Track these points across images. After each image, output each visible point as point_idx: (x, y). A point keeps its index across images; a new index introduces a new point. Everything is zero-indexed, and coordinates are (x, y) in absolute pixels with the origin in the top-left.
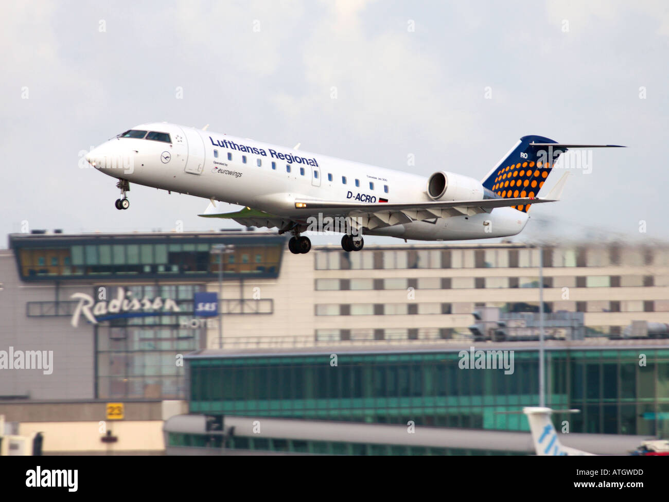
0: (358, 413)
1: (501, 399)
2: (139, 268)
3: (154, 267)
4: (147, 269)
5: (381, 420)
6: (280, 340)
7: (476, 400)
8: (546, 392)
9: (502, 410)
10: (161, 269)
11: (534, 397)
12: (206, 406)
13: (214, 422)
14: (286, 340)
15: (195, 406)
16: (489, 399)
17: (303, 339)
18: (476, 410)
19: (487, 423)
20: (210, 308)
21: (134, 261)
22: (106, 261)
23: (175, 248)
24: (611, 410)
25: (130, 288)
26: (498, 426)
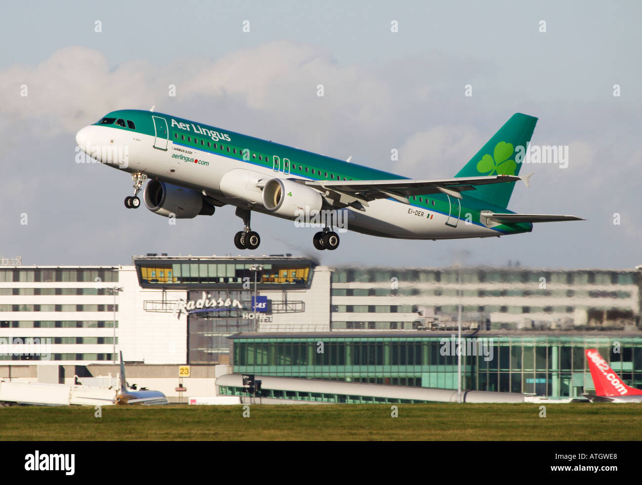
0: (341, 375)
1: (434, 368)
2: (216, 279)
3: (226, 279)
4: (222, 280)
5: (356, 380)
6: (292, 327)
7: (418, 368)
8: (462, 364)
9: (434, 375)
10: (231, 280)
11: (455, 367)
12: (243, 369)
13: (248, 379)
14: (295, 327)
15: (236, 369)
16: (425, 367)
17: (307, 327)
18: (418, 375)
19: (424, 383)
20: (262, 306)
21: (212, 275)
22: (194, 275)
23: (240, 267)
24: (505, 377)
25: (210, 292)
26: (432, 386)
